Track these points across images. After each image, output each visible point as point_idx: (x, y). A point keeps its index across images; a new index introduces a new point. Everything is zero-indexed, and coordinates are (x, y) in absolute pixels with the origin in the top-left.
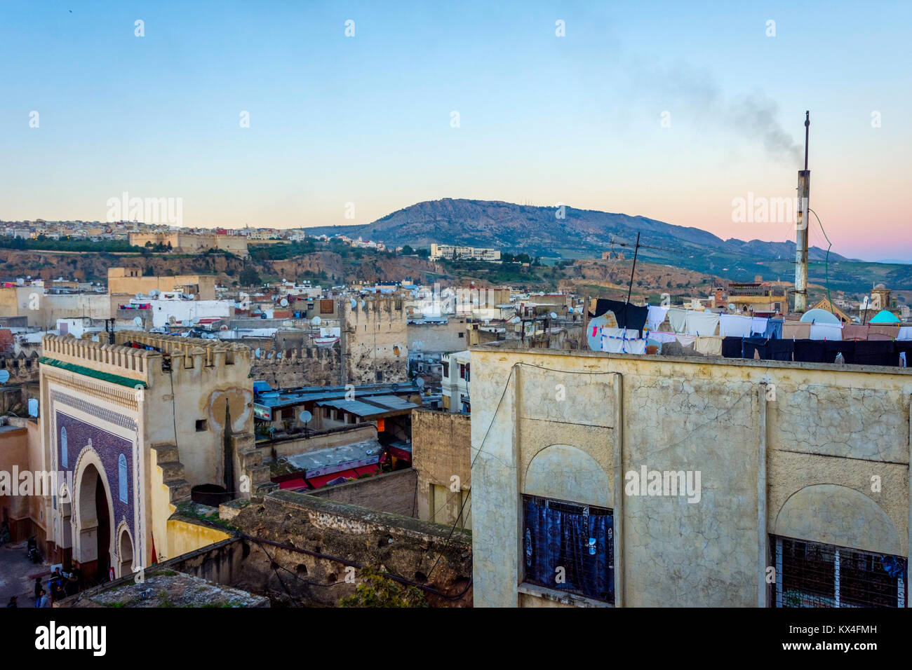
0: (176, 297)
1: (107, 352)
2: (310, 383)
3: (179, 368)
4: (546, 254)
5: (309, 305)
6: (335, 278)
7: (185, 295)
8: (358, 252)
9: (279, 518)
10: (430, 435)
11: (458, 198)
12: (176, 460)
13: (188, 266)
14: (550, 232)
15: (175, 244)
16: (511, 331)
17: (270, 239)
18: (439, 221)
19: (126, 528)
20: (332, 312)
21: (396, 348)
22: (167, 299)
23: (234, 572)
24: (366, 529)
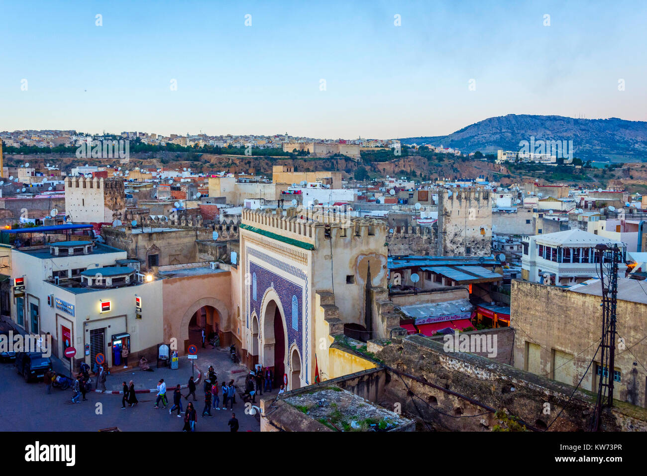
0: (318, 187)
1: (286, 222)
2: (413, 253)
3: (336, 236)
4: (595, 159)
5: (410, 194)
6: (423, 176)
7: (324, 185)
8: (441, 157)
9: (415, 357)
10: (527, 301)
11: (520, 114)
12: (333, 304)
13: (320, 166)
14: (600, 140)
15: (311, 151)
16: (573, 220)
17: (376, 147)
18: (504, 132)
19: (296, 348)
20: (427, 200)
21: (482, 229)
22: (312, 187)
23: (379, 393)
24: (490, 376)
